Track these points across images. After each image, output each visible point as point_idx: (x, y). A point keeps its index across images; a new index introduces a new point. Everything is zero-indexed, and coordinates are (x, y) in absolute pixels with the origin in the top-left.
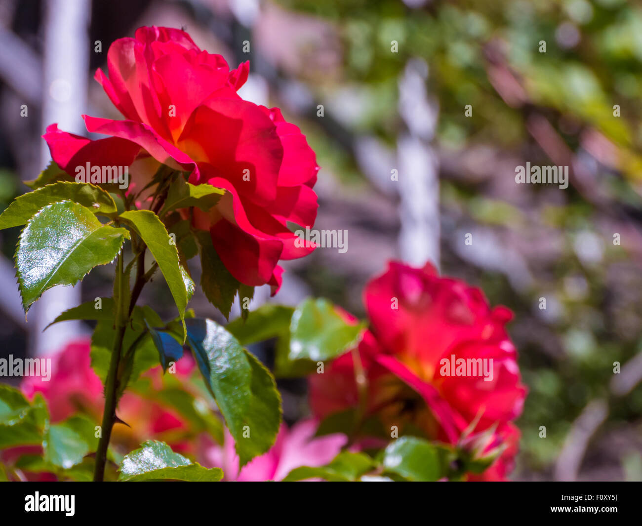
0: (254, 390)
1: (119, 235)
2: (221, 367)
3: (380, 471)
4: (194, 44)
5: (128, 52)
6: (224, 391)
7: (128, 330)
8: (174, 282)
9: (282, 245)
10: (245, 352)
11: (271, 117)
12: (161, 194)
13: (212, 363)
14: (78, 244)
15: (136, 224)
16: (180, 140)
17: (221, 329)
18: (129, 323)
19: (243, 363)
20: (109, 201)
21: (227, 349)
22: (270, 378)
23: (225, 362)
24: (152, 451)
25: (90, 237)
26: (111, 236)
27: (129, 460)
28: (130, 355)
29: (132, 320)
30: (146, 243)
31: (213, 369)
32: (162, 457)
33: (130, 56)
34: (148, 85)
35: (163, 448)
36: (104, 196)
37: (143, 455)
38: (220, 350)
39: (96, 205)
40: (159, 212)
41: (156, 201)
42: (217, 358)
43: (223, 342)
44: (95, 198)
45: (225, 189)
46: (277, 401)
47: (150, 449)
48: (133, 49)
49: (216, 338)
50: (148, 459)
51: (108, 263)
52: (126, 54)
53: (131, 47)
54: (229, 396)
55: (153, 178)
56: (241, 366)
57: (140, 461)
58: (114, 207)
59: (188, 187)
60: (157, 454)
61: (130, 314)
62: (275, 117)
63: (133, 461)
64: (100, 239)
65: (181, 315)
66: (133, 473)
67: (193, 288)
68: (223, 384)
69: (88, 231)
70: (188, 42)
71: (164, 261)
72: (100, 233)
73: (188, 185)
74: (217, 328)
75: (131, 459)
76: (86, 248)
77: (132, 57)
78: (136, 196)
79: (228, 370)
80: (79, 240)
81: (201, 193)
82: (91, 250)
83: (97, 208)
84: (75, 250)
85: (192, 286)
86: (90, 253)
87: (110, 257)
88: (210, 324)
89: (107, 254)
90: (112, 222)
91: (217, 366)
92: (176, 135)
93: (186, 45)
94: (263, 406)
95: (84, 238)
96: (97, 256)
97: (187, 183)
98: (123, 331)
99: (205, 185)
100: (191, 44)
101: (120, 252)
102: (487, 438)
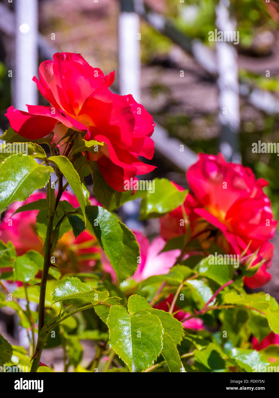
0: (125, 242)
1: (48, 171)
2: (106, 232)
3: (196, 276)
4: (85, 61)
5: (50, 68)
6: (108, 244)
7: (55, 218)
8: (78, 194)
9: (136, 169)
10: (119, 222)
11: (128, 100)
12: (70, 143)
13: (101, 230)
14: (26, 177)
15: (57, 163)
16: (79, 114)
17: (106, 211)
18: (56, 214)
19: (118, 229)
20: (42, 151)
21: (109, 221)
22: (134, 236)
23: (109, 229)
24: (70, 283)
25: (33, 172)
26: (43, 171)
27: (58, 289)
28: (57, 229)
29: (57, 212)
30: (63, 173)
31: (103, 233)
32: (76, 286)
33: (51, 70)
34: (61, 87)
35: (76, 281)
36: (39, 149)
37: (65, 285)
38: (106, 222)
39: (35, 154)
40: (68, 156)
41: (68, 148)
42: (104, 227)
43: (107, 217)
44: (34, 150)
45: (104, 142)
46: (138, 248)
47: (69, 282)
48: (52, 66)
49: (103, 216)
50: (68, 288)
51: (42, 187)
52: (49, 69)
53: (51, 65)
54: (111, 247)
55: (65, 134)
56: (117, 230)
57: (64, 289)
58: (45, 154)
59: (84, 142)
60: (73, 284)
61: (56, 209)
62: (129, 100)
63: (60, 289)
64: (38, 173)
65: (83, 211)
66: (61, 296)
67: (89, 196)
68: (108, 241)
69: (31, 169)
70: (82, 60)
71: (72, 183)
72: (38, 169)
73: (84, 141)
74: (104, 210)
75: (59, 288)
76: (30, 179)
77: (51, 71)
78: (57, 144)
79: (110, 233)
80: (27, 174)
81: (91, 144)
82: (33, 180)
83: (35, 155)
84: (24, 180)
85: (88, 195)
86: (33, 182)
87: (44, 184)
88: (100, 208)
89: (41, 183)
90: (44, 162)
91: (104, 231)
92: (77, 112)
93: (81, 62)
94: (130, 251)
95: (29, 173)
96: (36, 184)
97: (83, 140)
98: (52, 218)
99: (93, 140)
100: (83, 61)
101: (48, 181)
102: (254, 257)
